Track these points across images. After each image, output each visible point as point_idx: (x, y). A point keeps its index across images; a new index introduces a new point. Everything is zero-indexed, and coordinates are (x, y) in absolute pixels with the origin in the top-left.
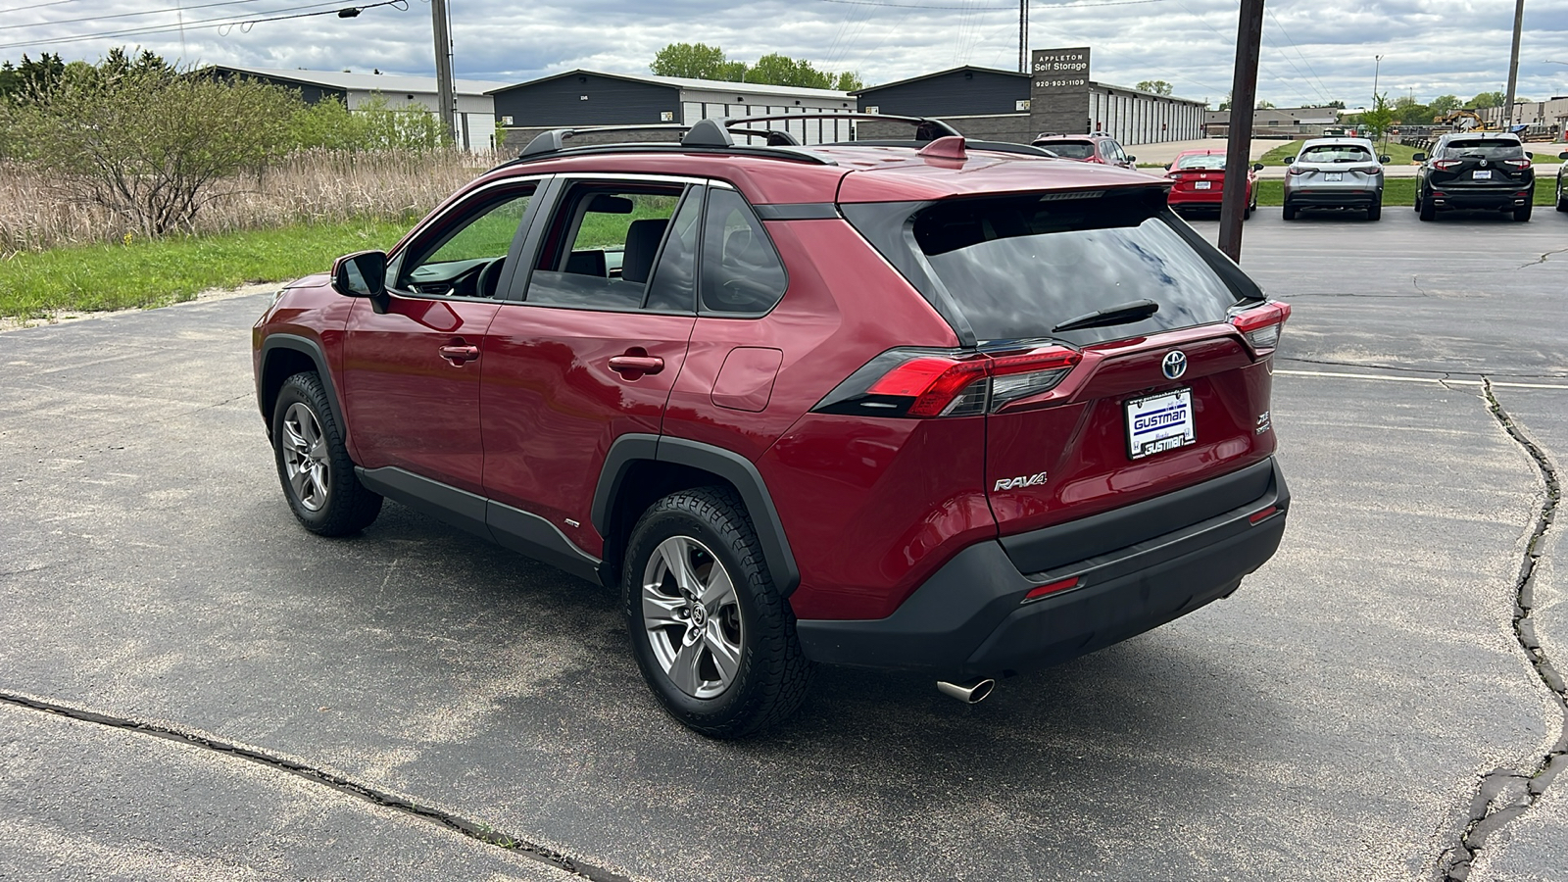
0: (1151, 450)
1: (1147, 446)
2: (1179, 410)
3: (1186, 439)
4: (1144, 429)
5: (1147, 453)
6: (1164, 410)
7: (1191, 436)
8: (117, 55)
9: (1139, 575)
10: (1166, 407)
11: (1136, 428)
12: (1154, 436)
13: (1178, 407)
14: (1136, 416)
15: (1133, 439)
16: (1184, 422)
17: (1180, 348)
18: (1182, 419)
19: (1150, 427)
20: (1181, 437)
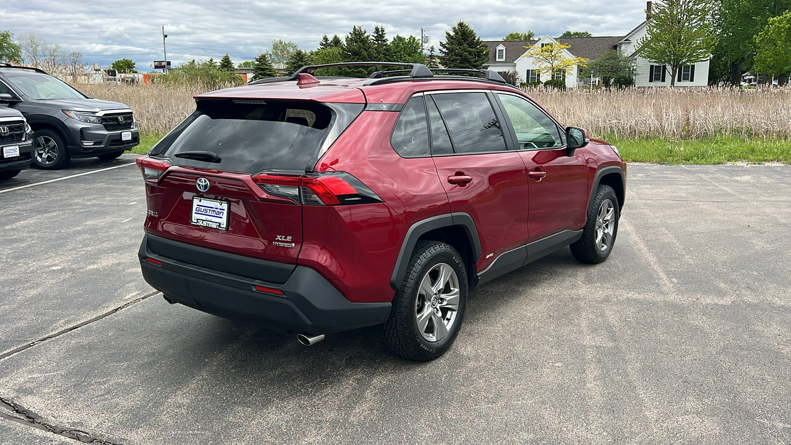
0: (201, 223)
1: (199, 221)
2: (220, 211)
3: (221, 226)
4: (200, 212)
5: (198, 224)
7: (224, 226)
10: (214, 207)
11: (196, 211)
12: (204, 217)
13: (220, 209)
14: (198, 205)
15: (194, 215)
16: (221, 218)
17: (207, 177)
18: (221, 216)
19: (203, 213)
20: (218, 224)
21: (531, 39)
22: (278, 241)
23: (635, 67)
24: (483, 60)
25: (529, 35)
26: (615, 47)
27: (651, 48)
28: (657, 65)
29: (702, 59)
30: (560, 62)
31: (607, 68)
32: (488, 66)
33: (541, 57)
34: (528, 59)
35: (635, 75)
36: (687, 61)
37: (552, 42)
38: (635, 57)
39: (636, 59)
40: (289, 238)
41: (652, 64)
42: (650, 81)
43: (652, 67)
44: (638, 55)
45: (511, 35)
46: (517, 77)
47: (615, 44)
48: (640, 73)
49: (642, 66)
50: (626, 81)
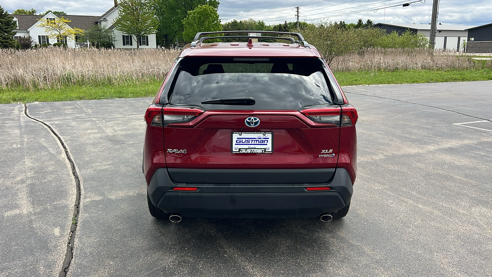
0: (244, 151)
1: (241, 150)
2: (264, 140)
3: (266, 151)
4: (241, 143)
5: (241, 152)
6: (255, 138)
7: (270, 150)
8: (360, 21)
9: (229, 194)
10: (256, 138)
11: (237, 142)
12: (247, 147)
13: (264, 138)
14: (237, 138)
15: (234, 146)
16: (267, 144)
17: (257, 116)
18: (266, 143)
19: (245, 143)
20: (264, 150)
21: (34, 14)
22: (323, 154)
23: (113, 36)
24: (12, 27)
25: (32, 11)
26: (97, 23)
27: (122, 24)
28: (127, 35)
29: (153, 33)
30: (65, 31)
31: (97, 36)
32: (17, 32)
33: (51, 27)
34: (41, 28)
35: (114, 41)
36: (144, 33)
37: (54, 18)
38: (113, 30)
39: (113, 31)
40: (331, 151)
41: (124, 34)
42: (123, 45)
43: (123, 36)
44: (114, 28)
45: (18, 11)
46: (31, 40)
47: (96, 21)
48: (117, 40)
49: (118, 35)
50: (109, 45)
